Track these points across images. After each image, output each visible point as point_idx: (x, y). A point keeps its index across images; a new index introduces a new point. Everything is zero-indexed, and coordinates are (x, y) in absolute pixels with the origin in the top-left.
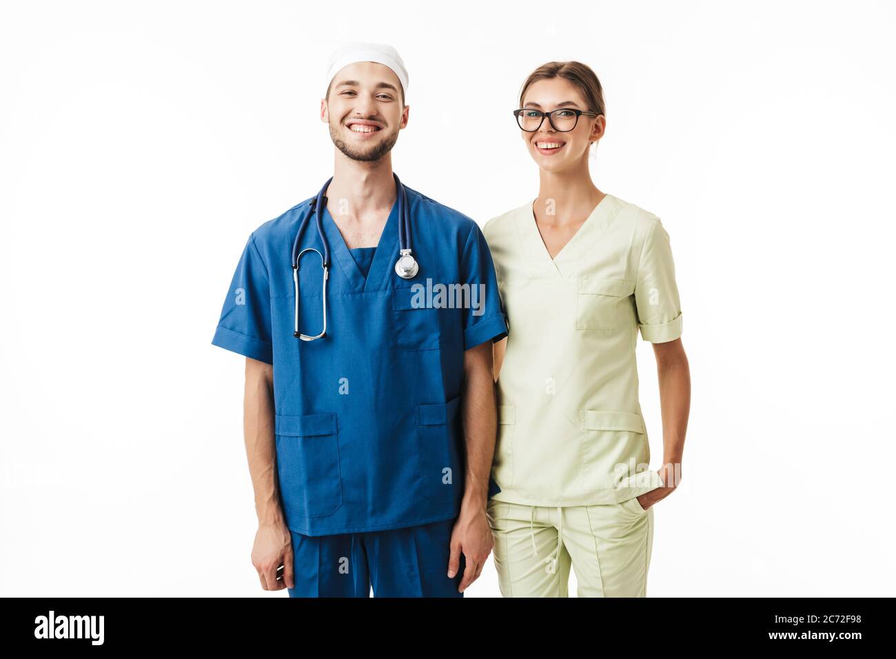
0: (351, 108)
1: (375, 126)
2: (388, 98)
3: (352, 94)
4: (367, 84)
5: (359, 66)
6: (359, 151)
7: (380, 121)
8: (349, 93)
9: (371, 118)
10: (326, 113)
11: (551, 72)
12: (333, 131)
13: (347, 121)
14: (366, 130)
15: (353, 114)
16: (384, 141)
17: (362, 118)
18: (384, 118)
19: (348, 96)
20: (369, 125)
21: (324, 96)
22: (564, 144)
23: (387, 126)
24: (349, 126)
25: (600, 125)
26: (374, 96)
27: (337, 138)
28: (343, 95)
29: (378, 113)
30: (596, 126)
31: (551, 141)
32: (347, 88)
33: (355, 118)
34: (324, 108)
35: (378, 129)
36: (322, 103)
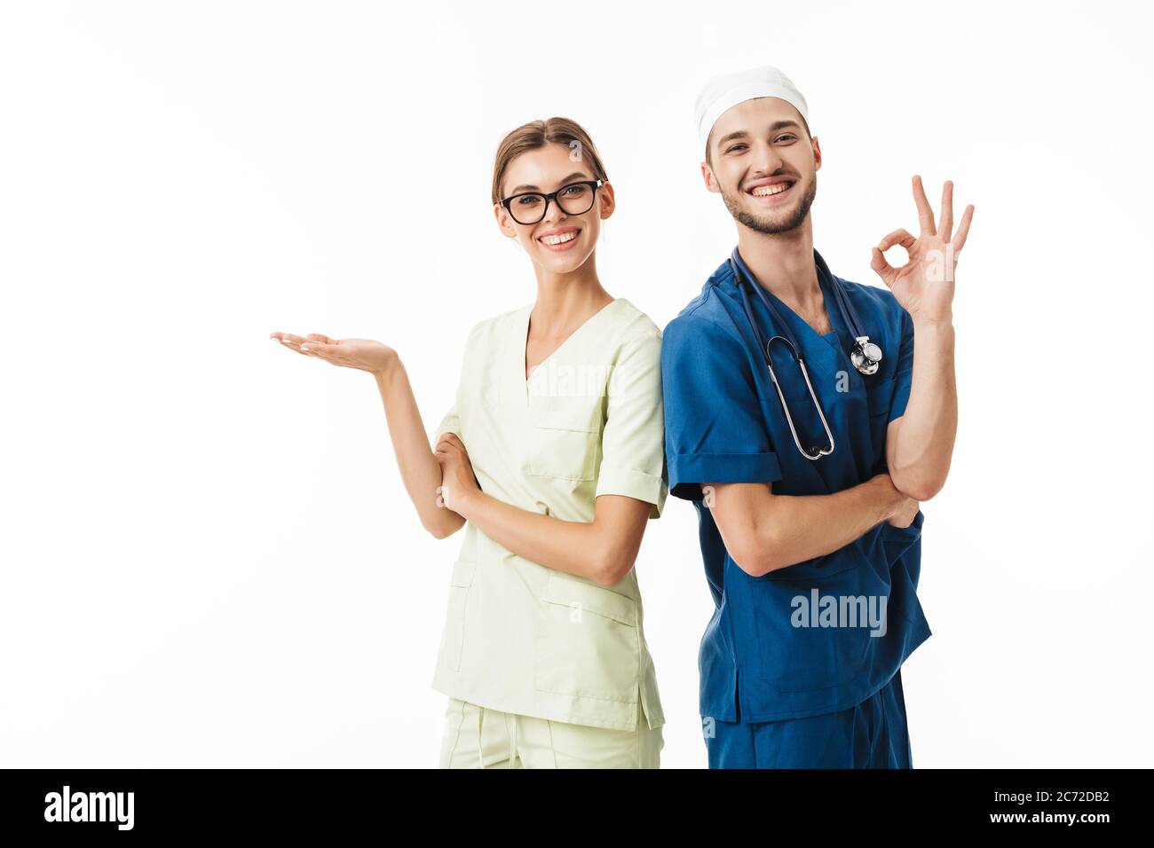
0: (747, 167)
1: (785, 182)
2: (790, 139)
3: (742, 148)
4: (758, 130)
5: (741, 109)
6: (774, 222)
7: (790, 172)
8: (738, 148)
9: (777, 173)
10: (713, 179)
11: (533, 139)
12: (732, 205)
13: (747, 186)
14: (775, 190)
15: (751, 175)
16: (803, 198)
17: (765, 177)
18: (792, 167)
19: (737, 152)
20: (776, 184)
21: (703, 159)
22: (579, 232)
23: (800, 177)
24: (750, 191)
25: (607, 194)
26: (772, 141)
27: (739, 210)
28: (731, 153)
29: (784, 163)
30: (604, 197)
31: (564, 232)
32: (733, 143)
33: (755, 178)
34: (707, 173)
35: (790, 184)
36: (703, 168)
